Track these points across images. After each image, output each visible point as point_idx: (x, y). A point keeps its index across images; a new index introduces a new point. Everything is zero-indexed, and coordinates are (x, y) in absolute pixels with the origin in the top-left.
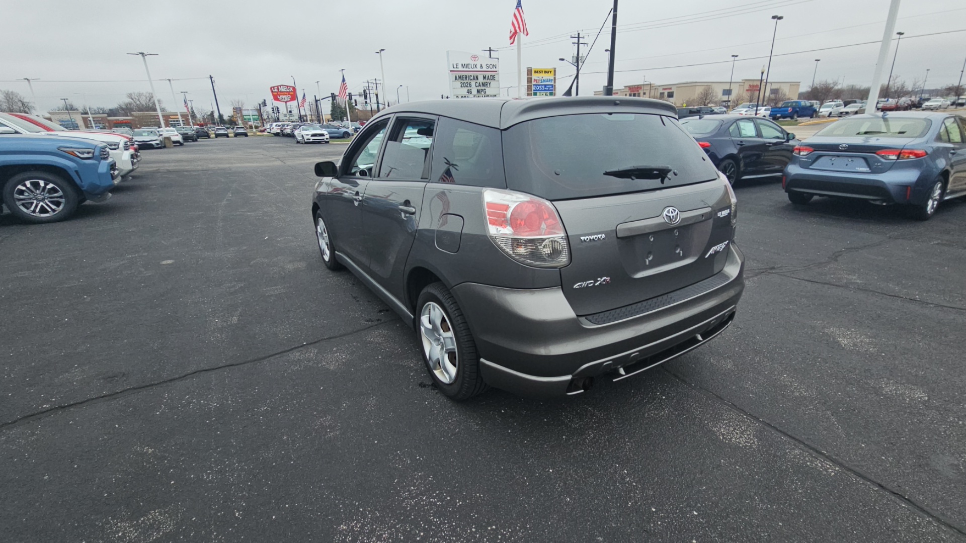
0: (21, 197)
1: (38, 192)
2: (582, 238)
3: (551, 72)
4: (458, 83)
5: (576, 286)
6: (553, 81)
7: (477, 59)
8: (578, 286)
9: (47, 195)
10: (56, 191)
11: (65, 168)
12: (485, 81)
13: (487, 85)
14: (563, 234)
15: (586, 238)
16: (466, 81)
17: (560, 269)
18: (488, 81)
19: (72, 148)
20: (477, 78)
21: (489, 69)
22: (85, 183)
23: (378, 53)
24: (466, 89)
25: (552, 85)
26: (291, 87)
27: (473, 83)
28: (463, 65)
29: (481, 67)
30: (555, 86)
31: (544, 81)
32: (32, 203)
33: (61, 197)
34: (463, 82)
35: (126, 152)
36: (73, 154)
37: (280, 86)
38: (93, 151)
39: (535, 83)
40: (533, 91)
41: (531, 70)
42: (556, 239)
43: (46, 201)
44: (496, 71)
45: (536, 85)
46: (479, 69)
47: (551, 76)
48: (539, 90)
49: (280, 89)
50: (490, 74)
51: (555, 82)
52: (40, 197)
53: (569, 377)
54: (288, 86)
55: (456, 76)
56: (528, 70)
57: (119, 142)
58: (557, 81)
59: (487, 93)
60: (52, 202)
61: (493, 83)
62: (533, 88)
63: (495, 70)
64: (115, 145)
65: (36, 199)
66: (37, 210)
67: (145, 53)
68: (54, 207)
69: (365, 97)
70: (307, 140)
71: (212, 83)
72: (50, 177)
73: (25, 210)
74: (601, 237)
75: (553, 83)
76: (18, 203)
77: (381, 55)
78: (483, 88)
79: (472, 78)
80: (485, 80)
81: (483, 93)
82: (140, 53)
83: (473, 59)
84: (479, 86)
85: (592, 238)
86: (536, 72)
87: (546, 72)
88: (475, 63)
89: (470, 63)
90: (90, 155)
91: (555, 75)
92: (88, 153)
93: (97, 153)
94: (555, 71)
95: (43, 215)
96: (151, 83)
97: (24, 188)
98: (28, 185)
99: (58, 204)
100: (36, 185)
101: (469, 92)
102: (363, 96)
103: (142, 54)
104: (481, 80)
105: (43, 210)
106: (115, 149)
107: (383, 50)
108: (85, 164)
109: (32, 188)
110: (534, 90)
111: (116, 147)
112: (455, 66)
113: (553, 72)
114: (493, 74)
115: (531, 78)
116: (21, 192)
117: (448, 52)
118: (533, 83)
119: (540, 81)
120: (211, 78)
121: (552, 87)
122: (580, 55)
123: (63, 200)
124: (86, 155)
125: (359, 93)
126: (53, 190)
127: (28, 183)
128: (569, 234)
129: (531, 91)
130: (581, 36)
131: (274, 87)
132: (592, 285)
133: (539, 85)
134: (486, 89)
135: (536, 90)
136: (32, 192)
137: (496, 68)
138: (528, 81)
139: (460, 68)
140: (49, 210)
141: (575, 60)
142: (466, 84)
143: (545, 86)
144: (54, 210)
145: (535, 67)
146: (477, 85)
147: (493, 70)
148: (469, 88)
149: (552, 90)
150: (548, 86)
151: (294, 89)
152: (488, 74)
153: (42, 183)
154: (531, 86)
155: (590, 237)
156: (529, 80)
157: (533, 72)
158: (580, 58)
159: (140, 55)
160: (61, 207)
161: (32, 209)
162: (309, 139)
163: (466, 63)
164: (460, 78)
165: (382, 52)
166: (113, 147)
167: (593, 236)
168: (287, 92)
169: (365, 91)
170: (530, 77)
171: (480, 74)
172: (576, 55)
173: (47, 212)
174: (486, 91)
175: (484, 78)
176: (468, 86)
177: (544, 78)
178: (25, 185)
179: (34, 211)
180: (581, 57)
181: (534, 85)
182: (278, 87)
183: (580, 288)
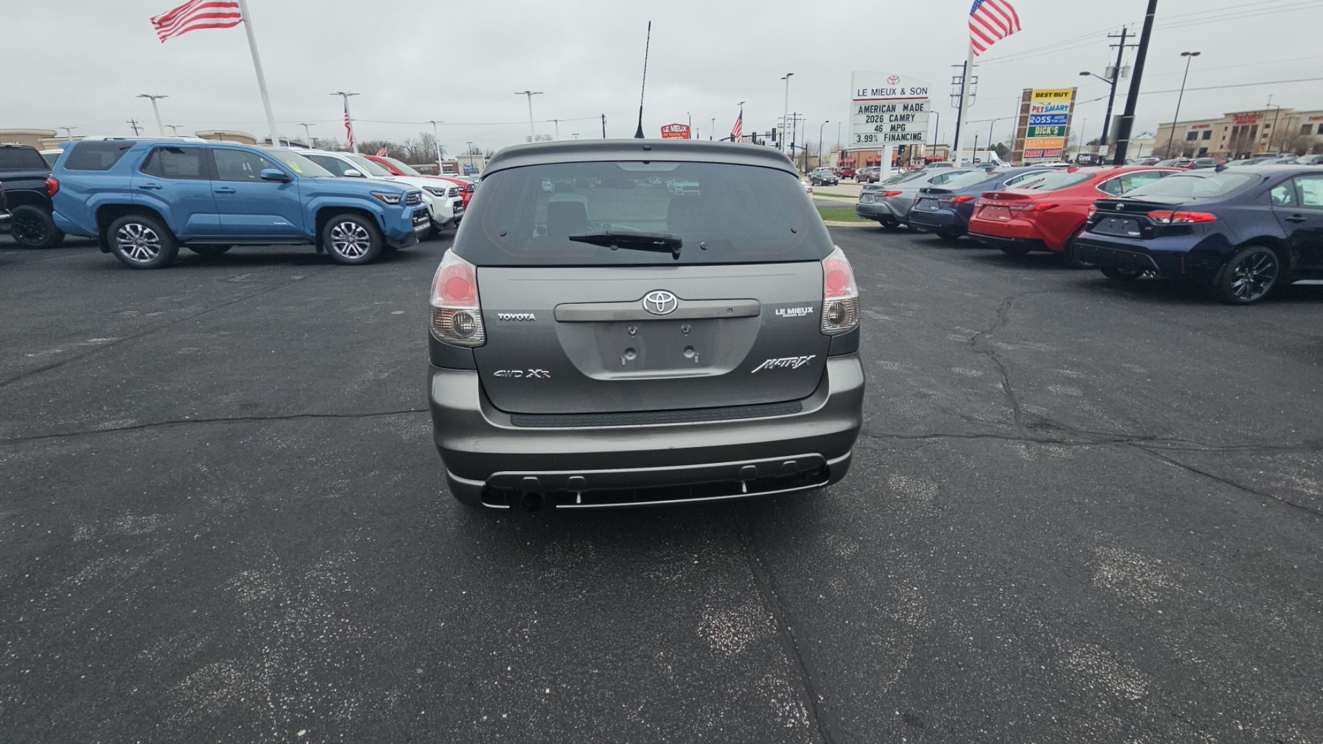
0: (337, 238)
1: (350, 234)
2: (499, 315)
3: (1066, 94)
4: (863, 117)
5: (497, 373)
6: (1068, 109)
7: (897, 81)
8: (500, 373)
9: (357, 238)
10: (364, 235)
11: (373, 212)
12: (906, 113)
13: (908, 118)
14: (477, 308)
15: (505, 316)
16: (875, 114)
17: (472, 348)
18: (911, 113)
19: (381, 192)
20: (894, 108)
21: (915, 96)
22: (388, 228)
23: (784, 78)
24: (874, 125)
25: (1066, 116)
26: (685, 126)
27: (886, 117)
28: (875, 91)
29: (903, 92)
30: (1071, 116)
31: (1052, 109)
32: (344, 244)
33: (367, 241)
34: (870, 114)
35: (450, 198)
36: (381, 198)
37: (673, 125)
38: (400, 196)
39: (1035, 112)
40: (1028, 126)
41: (1031, 92)
42: (468, 312)
43: (355, 243)
44: (927, 98)
45: (1036, 116)
46: (898, 95)
47: (1066, 101)
48: (1040, 124)
49: (672, 129)
50: (914, 102)
51: (1071, 110)
52: (351, 239)
53: (482, 484)
54: (681, 126)
55: (861, 107)
56: (1024, 93)
57: (445, 188)
58: (1075, 108)
59: (906, 130)
60: (360, 245)
61: (918, 115)
62: (1029, 121)
63: (924, 95)
64: (441, 191)
65: (348, 241)
66: (348, 252)
67: (531, 92)
68: (360, 250)
69: (773, 137)
70: (678, 193)
71: (604, 123)
72: (362, 221)
73: (338, 250)
74: (528, 317)
75: (1067, 112)
76: (334, 243)
77: (787, 82)
78: (901, 123)
79: (885, 109)
80: (905, 111)
81: (900, 130)
82: (527, 92)
83: (890, 81)
84: (896, 119)
85: (513, 317)
86: (1038, 95)
87: (1056, 95)
88: (894, 87)
89: (885, 88)
90: (397, 201)
91: (1073, 98)
92: (396, 198)
93: (403, 199)
94: (1074, 92)
95: (352, 257)
96: (532, 125)
97: (339, 230)
98: (343, 227)
99: (363, 247)
100: (348, 227)
101: (879, 129)
102: (771, 136)
103: (528, 92)
104: (899, 111)
105: (352, 253)
106: (440, 196)
107: (791, 74)
108: (390, 209)
109: (346, 230)
110: (1031, 124)
111: (442, 193)
112: (861, 93)
113: (1070, 95)
114: (920, 101)
115: (1029, 105)
116: (337, 234)
117: (853, 73)
118: (1031, 112)
119: (1044, 110)
120: (603, 117)
121: (1066, 118)
122: (1122, 64)
123: (368, 244)
124: (393, 201)
125: (767, 132)
126: (362, 234)
127: (343, 225)
128: (483, 308)
129: (1026, 125)
130: (1127, 33)
131: (665, 127)
132: (520, 376)
133: (1041, 116)
134: (907, 124)
135: (1035, 124)
136: (345, 233)
137: (926, 93)
138: (1022, 110)
139: (869, 96)
140: (357, 252)
141: (1110, 73)
142: (875, 119)
143: (1053, 116)
144: (360, 253)
145: (1037, 87)
146: (893, 118)
147: (921, 96)
148: (879, 124)
149: (1065, 123)
150: (1056, 118)
151: (688, 128)
152: (910, 103)
153: (353, 226)
154: (1027, 117)
155: (512, 315)
156: (1025, 109)
157: (1034, 95)
158: (1120, 71)
159: (527, 94)
160: (366, 251)
161: (343, 250)
162: (681, 193)
163: (879, 87)
164: (867, 109)
165: (790, 77)
166: (439, 193)
167: (515, 315)
168: (679, 132)
169: (774, 130)
170: (1027, 103)
171: (899, 103)
172: (1113, 64)
173: (355, 254)
174: (906, 127)
175: (905, 108)
176: (878, 120)
177: (1052, 105)
178: (340, 227)
179: (345, 253)
180: (1124, 68)
181: (1032, 115)
182: (670, 126)
183: (503, 377)
